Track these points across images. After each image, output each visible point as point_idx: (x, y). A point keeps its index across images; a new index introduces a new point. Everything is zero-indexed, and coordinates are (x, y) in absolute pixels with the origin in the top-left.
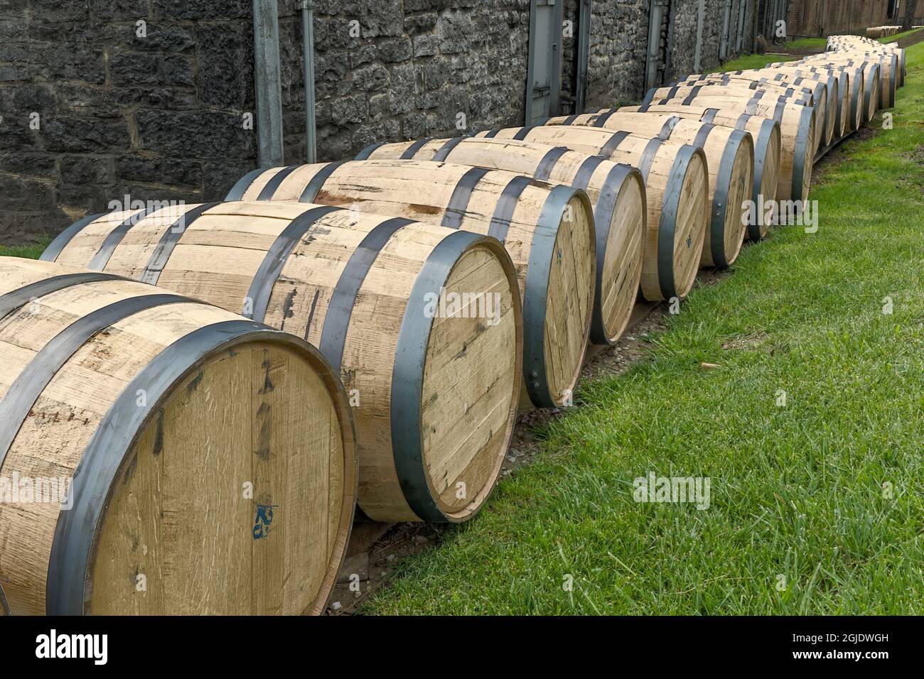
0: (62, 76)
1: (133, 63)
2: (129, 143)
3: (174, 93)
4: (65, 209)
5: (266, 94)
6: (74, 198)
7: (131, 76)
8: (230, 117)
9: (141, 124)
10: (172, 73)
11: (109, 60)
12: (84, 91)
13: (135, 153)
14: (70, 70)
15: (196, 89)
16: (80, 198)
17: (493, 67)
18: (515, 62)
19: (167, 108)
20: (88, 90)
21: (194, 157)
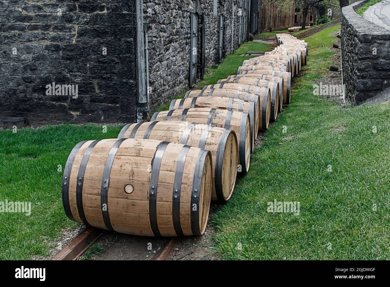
0: (73, 71)
1: (97, 67)
2: (95, 91)
3: (111, 76)
4: (71, 112)
5: (141, 76)
6: (75, 109)
7: (96, 71)
8: (130, 83)
9: (100, 85)
10: (111, 70)
11: (89, 66)
12: (80, 76)
13: (97, 94)
14: (75, 70)
15: (119, 75)
16: (77, 108)
17: (183, 59)
18: (187, 56)
19: (109, 81)
20: (81, 75)
21: (117, 95)
